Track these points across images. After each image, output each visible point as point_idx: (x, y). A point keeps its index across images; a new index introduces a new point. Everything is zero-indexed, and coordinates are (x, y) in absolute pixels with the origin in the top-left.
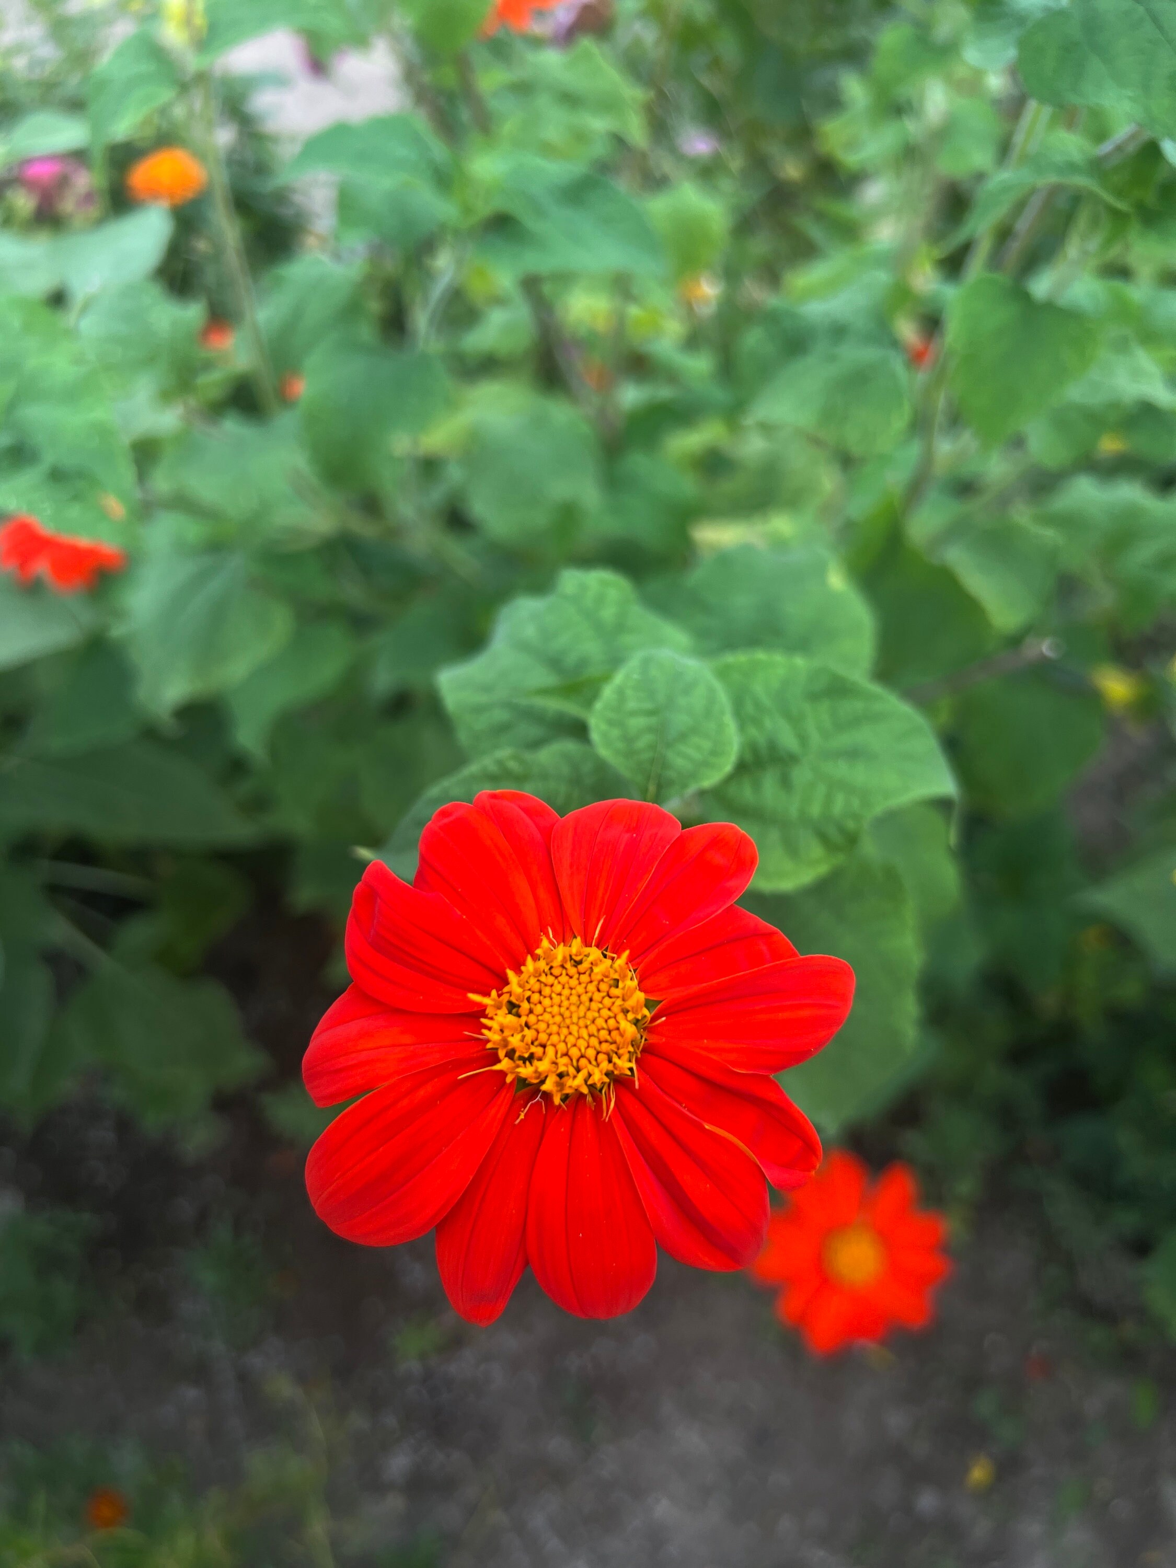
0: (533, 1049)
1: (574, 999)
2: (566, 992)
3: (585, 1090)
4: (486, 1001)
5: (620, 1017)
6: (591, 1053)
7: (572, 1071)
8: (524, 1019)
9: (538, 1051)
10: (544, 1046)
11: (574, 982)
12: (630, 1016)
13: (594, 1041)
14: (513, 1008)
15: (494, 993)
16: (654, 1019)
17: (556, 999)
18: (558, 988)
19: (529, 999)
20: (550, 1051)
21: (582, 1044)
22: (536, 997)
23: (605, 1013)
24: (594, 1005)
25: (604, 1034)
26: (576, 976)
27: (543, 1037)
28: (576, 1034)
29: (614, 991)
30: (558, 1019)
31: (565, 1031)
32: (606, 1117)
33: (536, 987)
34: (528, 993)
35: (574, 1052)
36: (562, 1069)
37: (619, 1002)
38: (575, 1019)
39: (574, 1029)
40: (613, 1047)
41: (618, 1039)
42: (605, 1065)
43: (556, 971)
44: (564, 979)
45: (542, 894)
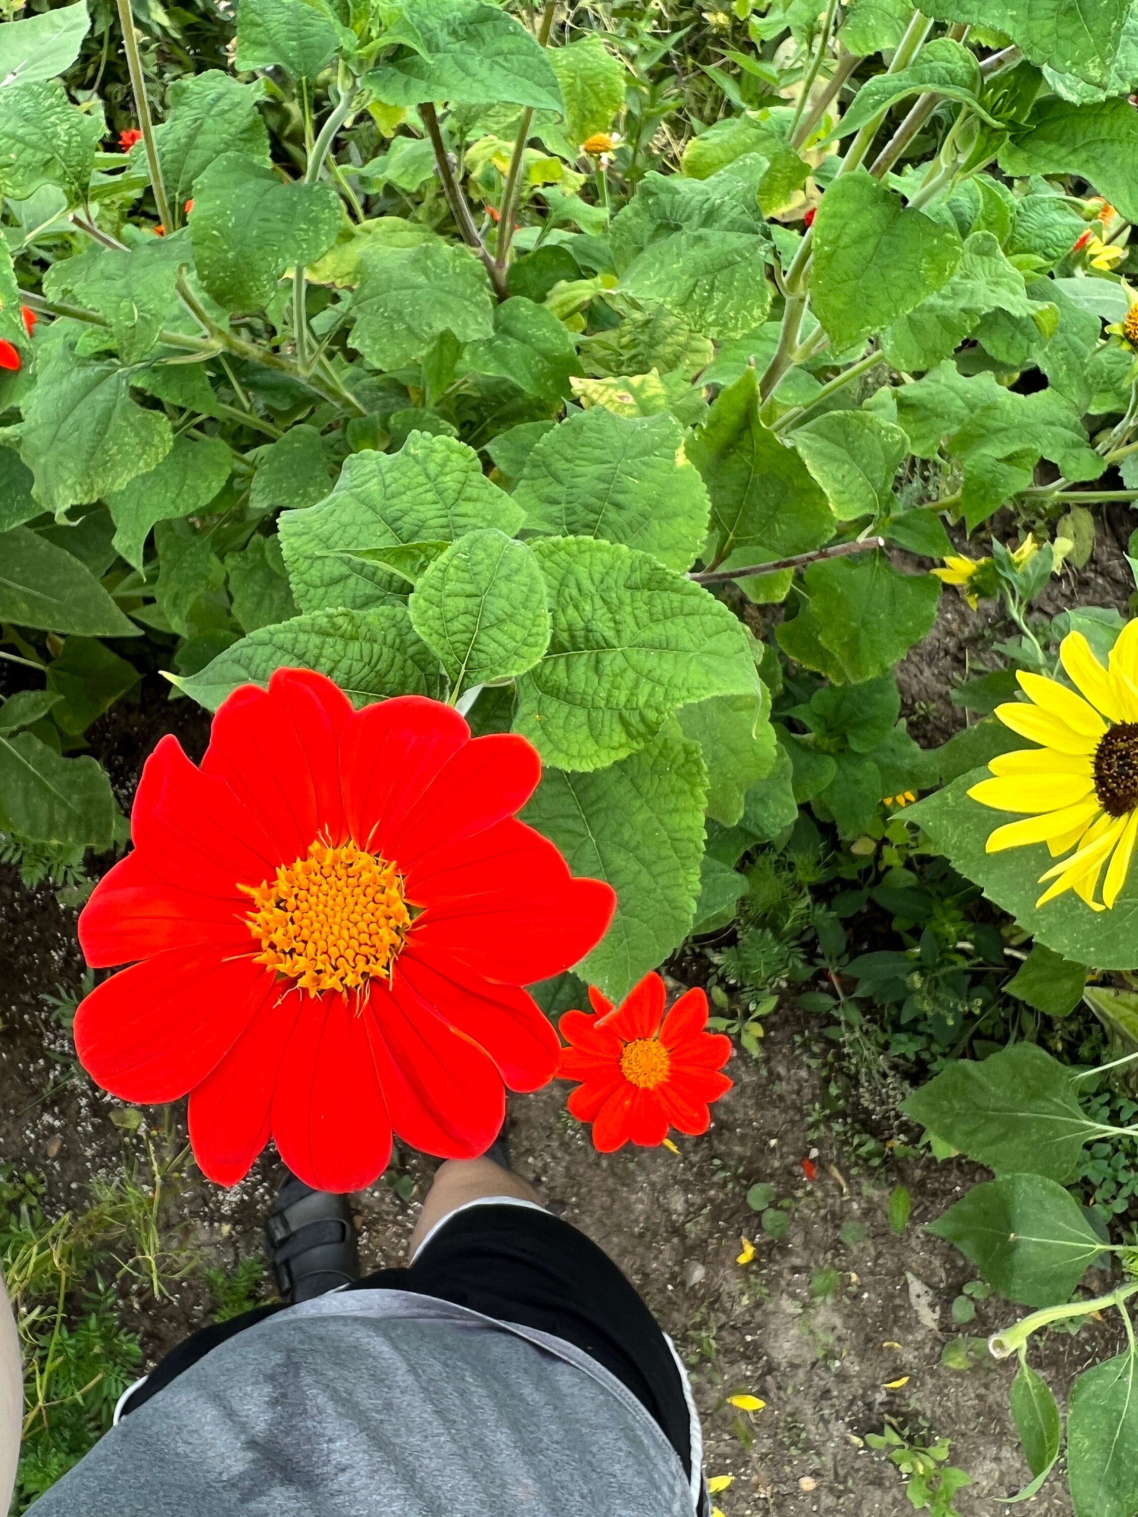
0: (294, 944)
1: (340, 899)
2: (332, 892)
3: (340, 988)
4: (254, 892)
5: (382, 921)
6: (350, 954)
7: (330, 969)
8: (289, 915)
9: (299, 946)
10: (306, 942)
11: (340, 884)
12: (392, 922)
13: (354, 943)
14: (280, 904)
15: (264, 884)
16: (414, 926)
17: (322, 898)
18: (325, 887)
19: (296, 896)
20: (311, 947)
21: (342, 944)
22: (303, 894)
23: (368, 916)
24: (358, 908)
25: (364, 938)
26: (344, 878)
27: (305, 933)
28: (336, 933)
29: (379, 897)
30: (322, 917)
31: (326, 929)
32: (358, 1013)
33: (305, 883)
34: (295, 890)
35: (333, 951)
36: (320, 966)
37: (383, 907)
38: (338, 920)
39: (336, 928)
40: (372, 950)
41: (377, 943)
42: (362, 967)
43: (325, 871)
44: (332, 879)
45: (325, 792)
